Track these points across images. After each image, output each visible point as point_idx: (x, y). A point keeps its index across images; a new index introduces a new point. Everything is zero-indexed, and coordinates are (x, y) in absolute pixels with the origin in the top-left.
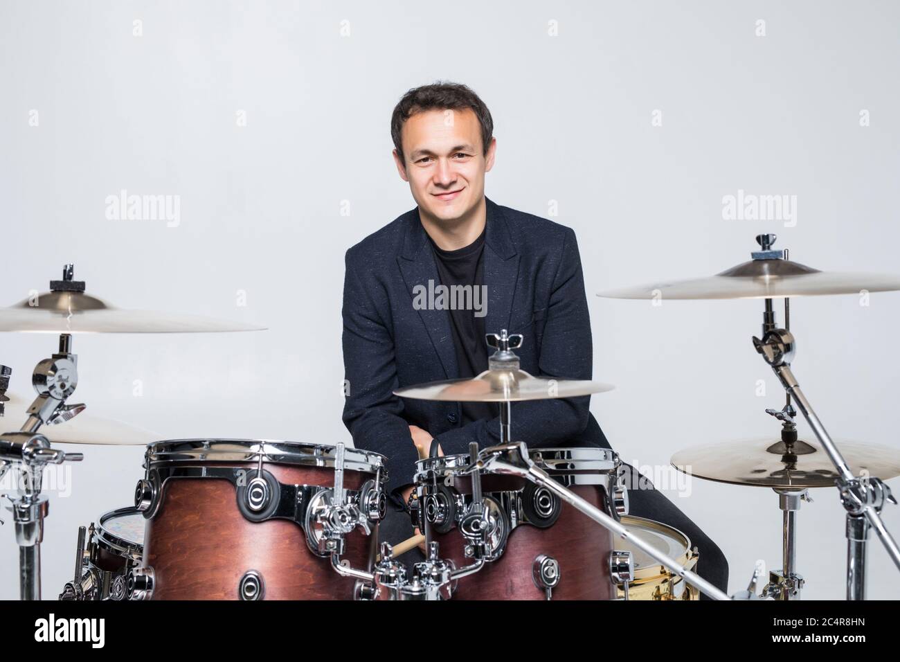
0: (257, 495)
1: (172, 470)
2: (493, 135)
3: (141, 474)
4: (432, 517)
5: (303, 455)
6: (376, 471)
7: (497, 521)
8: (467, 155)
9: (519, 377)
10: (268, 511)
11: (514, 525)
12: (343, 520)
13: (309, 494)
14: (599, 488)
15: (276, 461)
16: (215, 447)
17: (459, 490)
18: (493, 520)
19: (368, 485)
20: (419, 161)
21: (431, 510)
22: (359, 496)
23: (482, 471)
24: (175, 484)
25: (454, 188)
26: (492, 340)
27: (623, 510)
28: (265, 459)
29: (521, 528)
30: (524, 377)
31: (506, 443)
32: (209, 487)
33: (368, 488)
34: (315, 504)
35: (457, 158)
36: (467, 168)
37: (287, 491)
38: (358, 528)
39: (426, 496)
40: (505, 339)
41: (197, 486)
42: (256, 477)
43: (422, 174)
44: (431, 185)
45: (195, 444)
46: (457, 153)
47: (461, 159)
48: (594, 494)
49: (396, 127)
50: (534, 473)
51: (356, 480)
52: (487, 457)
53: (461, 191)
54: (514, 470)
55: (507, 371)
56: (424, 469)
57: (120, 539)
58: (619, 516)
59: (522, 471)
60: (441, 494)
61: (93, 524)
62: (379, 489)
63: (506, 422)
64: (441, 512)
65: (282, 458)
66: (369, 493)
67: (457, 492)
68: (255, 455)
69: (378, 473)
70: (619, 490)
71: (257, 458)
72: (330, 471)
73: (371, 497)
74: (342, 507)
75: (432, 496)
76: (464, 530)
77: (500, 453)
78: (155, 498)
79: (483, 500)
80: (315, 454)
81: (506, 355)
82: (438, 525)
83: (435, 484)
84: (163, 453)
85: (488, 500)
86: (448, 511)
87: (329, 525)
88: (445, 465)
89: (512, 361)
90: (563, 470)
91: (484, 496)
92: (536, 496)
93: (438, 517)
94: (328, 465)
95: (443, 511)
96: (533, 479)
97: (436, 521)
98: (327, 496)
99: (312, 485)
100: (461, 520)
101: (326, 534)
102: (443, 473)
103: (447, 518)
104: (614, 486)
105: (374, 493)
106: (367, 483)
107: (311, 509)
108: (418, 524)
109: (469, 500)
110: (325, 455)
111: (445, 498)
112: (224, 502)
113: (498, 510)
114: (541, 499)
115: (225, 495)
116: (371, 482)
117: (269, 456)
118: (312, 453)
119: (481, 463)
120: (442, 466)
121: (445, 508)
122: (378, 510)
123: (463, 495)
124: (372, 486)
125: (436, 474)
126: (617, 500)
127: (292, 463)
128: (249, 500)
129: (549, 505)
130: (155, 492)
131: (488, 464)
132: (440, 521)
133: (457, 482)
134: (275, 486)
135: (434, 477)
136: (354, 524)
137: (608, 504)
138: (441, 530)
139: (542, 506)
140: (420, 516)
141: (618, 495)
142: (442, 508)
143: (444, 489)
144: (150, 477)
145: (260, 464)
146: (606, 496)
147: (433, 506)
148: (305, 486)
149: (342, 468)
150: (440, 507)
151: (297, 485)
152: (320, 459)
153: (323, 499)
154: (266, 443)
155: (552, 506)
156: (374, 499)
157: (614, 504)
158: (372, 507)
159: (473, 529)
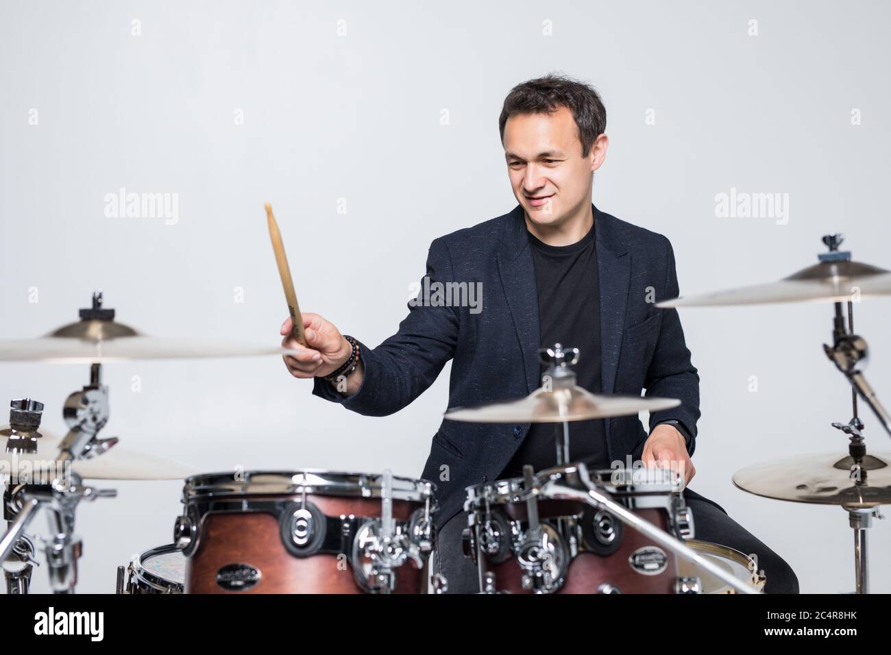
0: (302, 528)
1: (211, 504)
3: (180, 510)
4: (486, 546)
5: (348, 485)
6: (425, 500)
7: (556, 548)
8: (556, 161)
9: (575, 394)
10: (313, 546)
11: (574, 553)
12: (393, 552)
13: (356, 526)
14: (662, 511)
15: (320, 492)
16: (255, 479)
17: (513, 517)
18: (552, 547)
19: (418, 515)
20: (512, 164)
21: (485, 538)
22: (408, 527)
23: (538, 496)
24: (214, 519)
26: (545, 356)
27: (688, 533)
28: (309, 490)
29: (581, 556)
30: (579, 394)
31: (564, 465)
32: (251, 522)
33: (418, 518)
34: (363, 536)
35: (545, 164)
36: (557, 173)
37: (333, 524)
38: (409, 561)
39: (478, 524)
40: (559, 355)
41: (238, 521)
42: (300, 508)
45: (230, 477)
46: (545, 158)
48: (656, 516)
50: (595, 497)
51: (404, 509)
52: (544, 481)
54: (573, 494)
55: (563, 388)
56: (476, 495)
57: (161, 578)
58: (684, 540)
59: (583, 495)
60: (495, 522)
61: (132, 564)
62: (429, 519)
63: (562, 443)
64: (496, 541)
65: (326, 488)
66: (419, 522)
67: (511, 520)
68: (298, 486)
69: (428, 502)
70: (683, 512)
71: (299, 490)
72: (377, 501)
73: (421, 528)
74: (391, 539)
75: (485, 524)
76: (521, 560)
77: (559, 476)
78: (194, 534)
79: (540, 527)
80: (361, 483)
81: (561, 372)
82: (493, 555)
83: (488, 511)
84: (202, 487)
85: (546, 526)
86: (503, 539)
87: (378, 559)
88: (497, 490)
89: (567, 377)
90: (622, 492)
91: (541, 522)
92: (596, 521)
93: (493, 547)
94: (375, 495)
95: (498, 539)
96: (594, 503)
97: (491, 551)
98: (376, 527)
99: (359, 516)
100: (517, 549)
101: (375, 568)
102: (496, 500)
103: (502, 547)
104: (678, 508)
105: (425, 523)
106: (416, 513)
107: (359, 541)
108: (471, 554)
109: (525, 527)
110: (372, 484)
111: (499, 525)
112: (267, 537)
113: (557, 537)
114: (602, 524)
115: (268, 530)
116: (421, 512)
117: (312, 486)
118: (358, 482)
119: (538, 488)
120: (495, 492)
121: (500, 536)
122: (429, 541)
123: (518, 522)
124: (421, 515)
125: (489, 501)
126: (682, 523)
127: (336, 493)
128: (293, 534)
129: (610, 530)
130: (194, 528)
131: (546, 489)
132: (495, 551)
133: (511, 509)
134: (320, 518)
135: (487, 504)
136: (404, 556)
137: (671, 527)
138: (496, 560)
139: (603, 531)
140: (473, 546)
141: (682, 518)
142: (497, 537)
143: (498, 516)
144: (189, 513)
145: (304, 495)
146: (669, 519)
147: (487, 534)
148: (352, 517)
149: (390, 497)
150: (494, 536)
151: (343, 517)
152: (366, 488)
153: (371, 531)
154: (309, 473)
155: (614, 531)
156: (424, 529)
157: (678, 527)
158: (423, 538)
159: (531, 558)
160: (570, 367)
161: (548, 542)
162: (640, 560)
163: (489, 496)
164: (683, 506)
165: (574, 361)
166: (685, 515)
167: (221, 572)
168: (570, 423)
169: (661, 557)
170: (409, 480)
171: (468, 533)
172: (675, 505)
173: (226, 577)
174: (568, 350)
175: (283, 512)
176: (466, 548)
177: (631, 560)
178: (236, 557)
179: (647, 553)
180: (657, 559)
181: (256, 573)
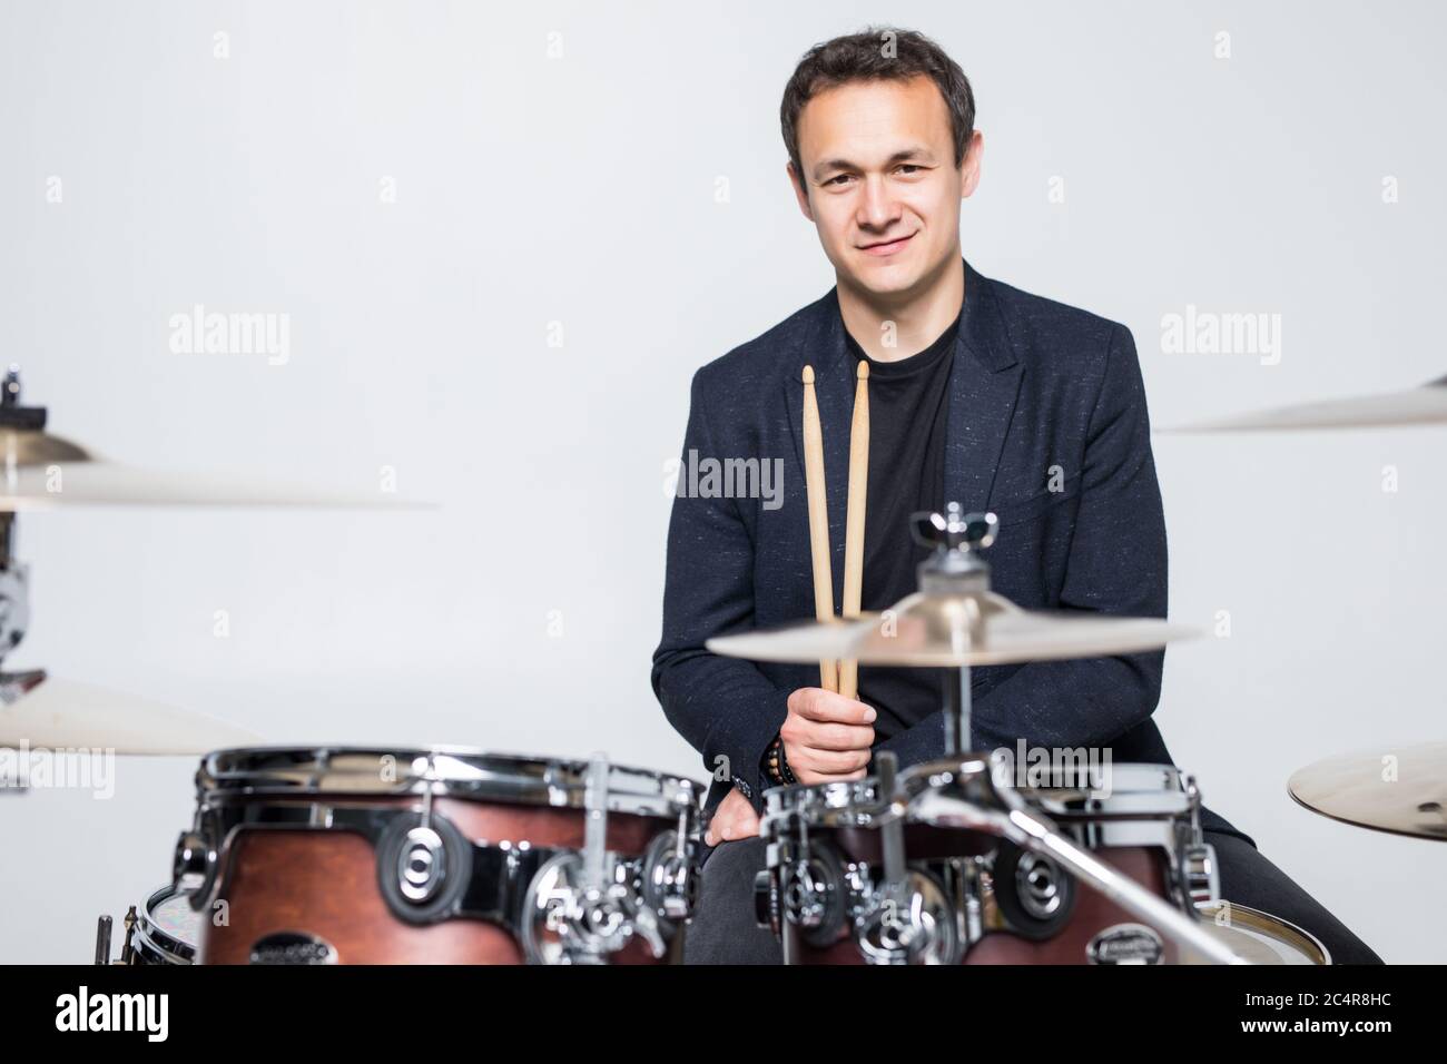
0: (419, 866)
1: (252, 811)
2: (975, 127)
4: (797, 912)
5: (523, 780)
6: (678, 814)
7: (938, 922)
8: (921, 168)
9: (987, 609)
10: (442, 902)
11: (975, 933)
12: (604, 921)
13: (531, 863)
14: (1156, 853)
15: (460, 793)
16: (339, 763)
17: (855, 855)
18: (929, 920)
19: (662, 845)
20: (830, 182)
21: (796, 896)
22: (643, 865)
23: (904, 818)
24: (252, 841)
25: (895, 233)
26: (927, 529)
27: (1206, 898)
28: (440, 789)
29: (990, 940)
30: (995, 609)
31: (959, 756)
32: (322, 848)
33: (662, 849)
34: (546, 886)
35: (902, 174)
36: (923, 192)
37: (487, 860)
38: (637, 941)
39: (786, 864)
40: (956, 526)
41: (296, 845)
42: (418, 825)
43: (838, 205)
44: (854, 228)
45: (299, 757)
46: (900, 164)
47: (910, 175)
48: (1144, 864)
49: (788, 117)
50: (1021, 824)
51: (634, 832)
52: (918, 788)
53: (911, 237)
54: (973, 816)
55: (961, 595)
56: (783, 807)
57: (181, 943)
58: (1198, 911)
59: (996, 820)
60: (818, 863)
61: (133, 910)
62: (686, 850)
63: (957, 711)
64: (818, 901)
65: (475, 786)
66: (664, 859)
67: (850, 860)
68: (417, 779)
69: (683, 818)
70: (1197, 856)
71: (420, 788)
72: (576, 813)
73: (668, 870)
74: (603, 893)
75: (796, 868)
76: (866, 945)
77: (947, 778)
78: (210, 869)
79: (907, 877)
80: (547, 777)
81: (958, 561)
82: (811, 930)
83: (804, 842)
84: (233, 774)
85: (918, 877)
86: (832, 898)
87: (573, 934)
88: (825, 799)
89: (972, 574)
90: (1076, 812)
91: (909, 868)
92: (1022, 870)
93: (811, 914)
94: (576, 803)
95: (823, 898)
96: (1018, 836)
97: (807, 921)
98: (573, 868)
99: (543, 844)
100: (860, 921)
101: (568, 951)
102: (820, 819)
103: (832, 914)
104: (1188, 847)
105: (676, 862)
106: (658, 840)
107: (536, 896)
108: (771, 921)
109: (877, 876)
110: (572, 780)
111: (823, 868)
112: (352, 881)
113: (939, 900)
114: (1033, 877)
115: (351, 865)
116: (669, 837)
117: (446, 782)
118: (541, 775)
119: (904, 801)
120: (820, 801)
121: (827, 892)
122: (684, 896)
123: (863, 866)
124: (670, 843)
125: (807, 822)
126: (1196, 877)
127: (496, 796)
128: (401, 878)
129: (1050, 890)
130: (212, 856)
131: (919, 802)
132: (815, 921)
133: (852, 838)
134: (458, 845)
135: (803, 827)
136: (628, 930)
137: (1174, 885)
138: (816, 940)
139: (1035, 891)
140: (774, 905)
141: (1196, 866)
142: (820, 893)
143: (824, 852)
144: (204, 825)
145: (427, 799)
146: (1170, 869)
147: (800, 888)
148: (525, 846)
149: (602, 808)
150: (815, 890)
151: (505, 845)
152: (558, 788)
153: (563, 874)
154: (441, 754)
155: (1056, 894)
156: (674, 873)
157: (1187, 885)
158: (672, 890)
159: (886, 942)
160: (979, 553)
161: (922, 910)
162: (1110, 952)
163: (807, 810)
164: (1198, 843)
165: (987, 541)
166: (1202, 861)
167: (259, 948)
168: (975, 670)
169: (1151, 945)
170: (649, 774)
171: (766, 880)
172: (1182, 838)
173: (269, 959)
174: (973, 517)
175: (386, 831)
176: (762, 908)
177: (1090, 950)
178: (288, 918)
179: (1123, 938)
180: (1144, 950)
181: (327, 953)
